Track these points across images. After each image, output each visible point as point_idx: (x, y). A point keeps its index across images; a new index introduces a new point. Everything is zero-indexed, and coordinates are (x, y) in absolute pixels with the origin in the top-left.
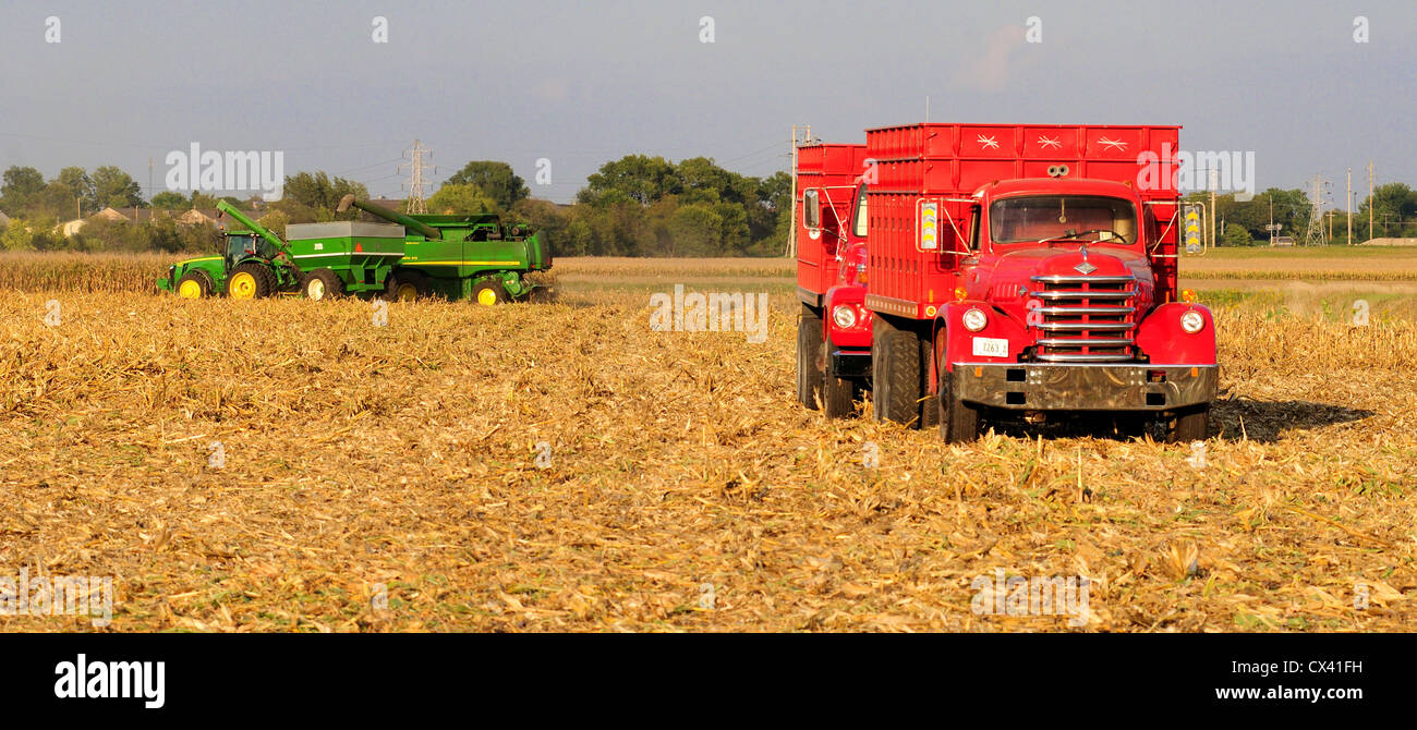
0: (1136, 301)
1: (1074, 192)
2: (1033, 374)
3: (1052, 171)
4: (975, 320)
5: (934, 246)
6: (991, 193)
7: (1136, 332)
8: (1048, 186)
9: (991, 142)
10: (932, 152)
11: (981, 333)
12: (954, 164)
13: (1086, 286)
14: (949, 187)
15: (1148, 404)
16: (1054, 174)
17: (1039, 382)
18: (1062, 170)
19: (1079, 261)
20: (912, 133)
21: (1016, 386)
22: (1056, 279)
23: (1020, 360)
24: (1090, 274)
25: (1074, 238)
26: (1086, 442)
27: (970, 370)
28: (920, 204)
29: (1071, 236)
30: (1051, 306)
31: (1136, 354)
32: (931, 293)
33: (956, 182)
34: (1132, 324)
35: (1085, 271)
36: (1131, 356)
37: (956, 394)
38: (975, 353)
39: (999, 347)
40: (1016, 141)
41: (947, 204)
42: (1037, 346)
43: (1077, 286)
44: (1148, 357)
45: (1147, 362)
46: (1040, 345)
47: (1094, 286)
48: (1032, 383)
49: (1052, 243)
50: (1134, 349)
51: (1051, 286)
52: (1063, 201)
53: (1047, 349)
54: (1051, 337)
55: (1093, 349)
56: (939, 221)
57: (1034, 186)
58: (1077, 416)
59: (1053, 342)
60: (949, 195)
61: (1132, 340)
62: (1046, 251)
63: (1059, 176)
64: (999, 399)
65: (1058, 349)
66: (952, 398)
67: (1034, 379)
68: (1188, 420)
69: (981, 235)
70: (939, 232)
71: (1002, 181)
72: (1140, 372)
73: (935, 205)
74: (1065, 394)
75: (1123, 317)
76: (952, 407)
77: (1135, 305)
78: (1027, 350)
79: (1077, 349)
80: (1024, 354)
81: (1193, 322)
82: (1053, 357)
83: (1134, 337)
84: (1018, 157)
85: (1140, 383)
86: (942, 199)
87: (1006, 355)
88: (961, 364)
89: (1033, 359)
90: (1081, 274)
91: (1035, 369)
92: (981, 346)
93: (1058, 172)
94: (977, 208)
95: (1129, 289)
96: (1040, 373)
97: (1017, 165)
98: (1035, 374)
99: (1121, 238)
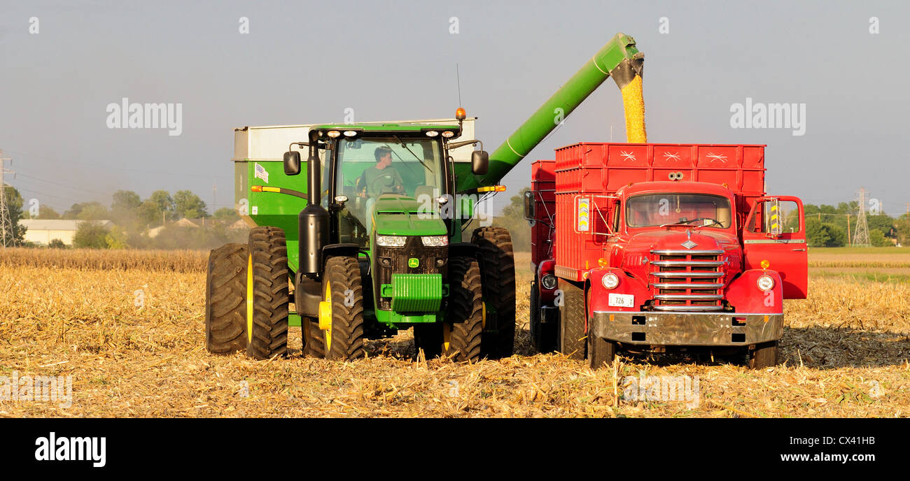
0: (725, 268)
1: (686, 191)
2: (651, 319)
3: (672, 176)
4: (610, 281)
5: (587, 229)
6: (627, 192)
7: (726, 290)
8: (668, 187)
9: (630, 156)
10: (588, 163)
11: (614, 290)
12: (604, 172)
13: (689, 257)
14: (601, 188)
15: (733, 341)
16: (673, 179)
17: (655, 325)
18: (679, 176)
19: (684, 239)
20: (577, 149)
21: (638, 328)
22: (668, 252)
23: (642, 310)
24: (692, 249)
25: (686, 224)
26: (691, 368)
27: (607, 316)
28: (578, 198)
29: (683, 222)
30: (664, 271)
31: (725, 306)
32: (587, 262)
33: (606, 184)
34: (722, 285)
35: (688, 247)
36: (721, 307)
37: (596, 333)
38: (610, 304)
39: (628, 300)
40: (648, 154)
41: (597, 200)
42: (654, 300)
43: (683, 257)
44: (734, 308)
45: (733, 311)
46: (657, 299)
47: (694, 257)
48: (650, 325)
49: (669, 227)
50: (724, 302)
51: (665, 257)
52: (678, 197)
53: (661, 302)
54: (664, 293)
55: (693, 302)
56: (591, 211)
57: (658, 187)
58: (685, 350)
59: (666, 297)
60: (600, 193)
61: (722, 296)
62: (665, 233)
63: (676, 180)
64: (626, 337)
65: (669, 302)
66: (595, 337)
67: (652, 322)
68: (763, 352)
69: (620, 221)
70: (590, 219)
71: (636, 184)
72: (727, 319)
73: (588, 200)
74: (684, 335)
75: (716, 279)
76: (595, 342)
77: (725, 271)
78: (648, 303)
79: (683, 302)
80: (645, 305)
81: (766, 283)
82: (666, 308)
83: (725, 294)
84: (649, 166)
85: (727, 326)
86: (593, 196)
87: (632, 306)
88: (600, 312)
89: (652, 309)
90: (686, 249)
91: (653, 316)
92: (614, 299)
93: (675, 177)
94: (618, 202)
95: (720, 260)
96: (656, 319)
97: (649, 172)
98: (652, 319)
99: (719, 223)
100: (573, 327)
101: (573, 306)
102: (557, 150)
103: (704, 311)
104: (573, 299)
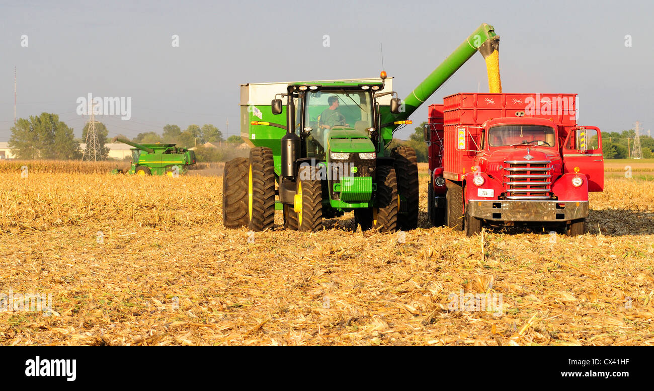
0: (552, 172)
1: (526, 123)
2: (504, 205)
3: (517, 114)
4: (479, 180)
5: (464, 148)
6: (489, 124)
7: (552, 186)
8: (515, 121)
9: (491, 101)
10: (464, 106)
11: (481, 186)
12: (474, 111)
13: (529, 165)
14: (472, 121)
15: (557, 218)
16: (518, 116)
17: (507, 209)
18: (522, 114)
19: (526, 154)
20: (457, 96)
21: (497, 211)
22: (515, 162)
23: (499, 199)
24: (531, 160)
25: (526, 144)
26: (531, 236)
27: (477, 203)
28: (457, 129)
29: (525, 143)
30: (513, 174)
31: (552, 196)
32: (464, 169)
33: (475, 119)
34: (550, 183)
35: (528, 159)
36: (549, 197)
37: (470, 214)
38: (479, 196)
39: (490, 193)
40: (503, 100)
41: (470, 130)
42: (507, 192)
43: (525, 165)
44: (557, 197)
45: (557, 199)
46: (508, 192)
47: (532, 165)
48: (504, 209)
49: (516, 147)
50: (551, 194)
51: (513, 165)
52: (522, 127)
53: (511, 194)
54: (513, 188)
55: (531, 194)
56: (466, 136)
57: (509, 121)
58: (526, 224)
59: (514, 190)
60: (472, 125)
61: (550, 190)
62: (513, 150)
63: (520, 116)
64: (488, 216)
65: (516, 194)
66: (469, 216)
67: (505, 207)
68: (576, 225)
69: (485, 142)
70: (466, 142)
71: (495, 119)
72: (553, 204)
73: (464, 129)
74: (526, 215)
75: (546, 179)
76: (469, 220)
77: (551, 174)
78: (503, 194)
79: (525, 194)
80: (501, 196)
81: (578, 182)
82: (514, 197)
83: (551, 188)
84: (503, 108)
85: (553, 209)
86: (467, 127)
87: (493, 196)
88: (472, 200)
89: (505, 198)
90: (526, 160)
91: (505, 202)
92: (481, 192)
93: (520, 115)
94: (483, 130)
95: (548, 167)
96: (508, 204)
97: (503, 112)
98: (505, 205)
99: (548, 144)
100: (455, 210)
101: (455, 196)
102: (445, 98)
103: (538, 200)
104: (455, 192)
